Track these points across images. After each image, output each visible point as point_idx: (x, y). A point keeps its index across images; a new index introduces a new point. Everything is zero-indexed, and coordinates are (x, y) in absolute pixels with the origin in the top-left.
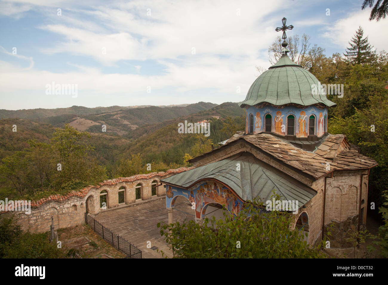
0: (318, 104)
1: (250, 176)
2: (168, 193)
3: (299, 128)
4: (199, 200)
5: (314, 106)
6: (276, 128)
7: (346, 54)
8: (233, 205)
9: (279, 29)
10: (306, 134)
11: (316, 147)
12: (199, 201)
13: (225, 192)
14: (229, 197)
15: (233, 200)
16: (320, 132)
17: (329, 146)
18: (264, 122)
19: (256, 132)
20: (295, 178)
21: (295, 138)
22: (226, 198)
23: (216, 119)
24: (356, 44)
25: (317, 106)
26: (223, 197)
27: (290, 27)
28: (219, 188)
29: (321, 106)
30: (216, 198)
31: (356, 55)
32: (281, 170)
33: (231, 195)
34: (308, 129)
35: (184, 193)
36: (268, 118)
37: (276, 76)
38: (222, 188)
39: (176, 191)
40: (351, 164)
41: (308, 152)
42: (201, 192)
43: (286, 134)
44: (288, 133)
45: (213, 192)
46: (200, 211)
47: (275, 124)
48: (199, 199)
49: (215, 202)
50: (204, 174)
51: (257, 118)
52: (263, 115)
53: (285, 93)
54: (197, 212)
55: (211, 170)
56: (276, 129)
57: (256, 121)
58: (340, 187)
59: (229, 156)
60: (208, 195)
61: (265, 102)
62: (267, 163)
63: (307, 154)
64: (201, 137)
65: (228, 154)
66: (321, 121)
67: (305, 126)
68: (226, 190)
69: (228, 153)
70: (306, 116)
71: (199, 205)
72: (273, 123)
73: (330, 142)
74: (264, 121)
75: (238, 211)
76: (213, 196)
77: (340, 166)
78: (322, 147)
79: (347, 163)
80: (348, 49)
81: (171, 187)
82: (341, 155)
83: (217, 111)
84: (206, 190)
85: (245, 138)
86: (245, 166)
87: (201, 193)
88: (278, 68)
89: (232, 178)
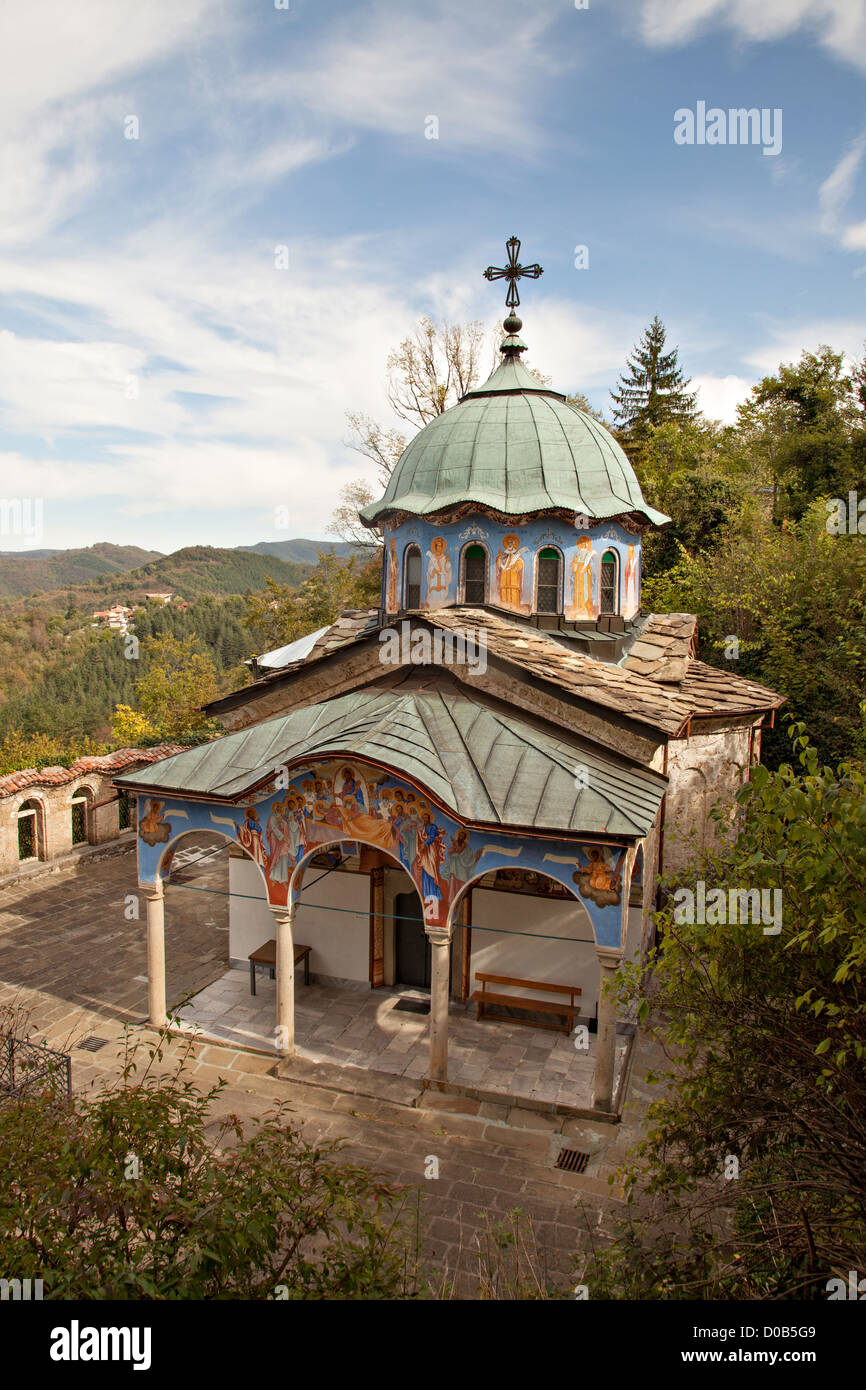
0: (627, 517)
1: (460, 740)
2: (148, 826)
3: (574, 590)
4: (280, 839)
5: (616, 520)
6: (500, 589)
7: (619, 394)
8: (420, 842)
9: (495, 274)
10: (593, 610)
11: (624, 651)
12: (283, 841)
13: (385, 797)
14: (401, 813)
15: (421, 825)
16: (629, 604)
17: (661, 647)
18: (461, 572)
19: (431, 605)
20: (596, 740)
21: (560, 622)
22: (392, 818)
23: (156, 604)
24: (643, 368)
25: (623, 524)
26: (380, 817)
27: (533, 269)
28: (363, 787)
29: (631, 524)
30: (351, 824)
31: (644, 400)
32: (551, 719)
33: (412, 805)
34: (599, 593)
35: (216, 820)
36: (475, 558)
37: (499, 421)
38: (375, 785)
39: (182, 814)
40: (729, 697)
41: (606, 664)
42: (290, 809)
43: (534, 611)
44: (540, 607)
45: (339, 802)
46: (286, 880)
47: (499, 578)
48: (281, 836)
49: (350, 837)
50: (288, 745)
51: (433, 559)
52: (457, 549)
53: (533, 476)
54: (273, 885)
55: (310, 733)
56: (500, 593)
57: (431, 569)
58: (702, 769)
59: (361, 681)
60: (321, 817)
61: (469, 501)
62: (503, 697)
63: (606, 669)
64: (168, 644)
65: (358, 675)
66: (632, 571)
67: (591, 585)
68: (392, 791)
69: (357, 672)
70: (594, 552)
71: (281, 858)
72: (492, 573)
73: (659, 636)
74: (461, 566)
75: (438, 859)
76: (339, 819)
77: (704, 704)
78: (637, 648)
79: (718, 695)
80: (624, 380)
81: (162, 804)
82: (694, 673)
83: (160, 577)
84: (311, 800)
85: (426, 615)
86: (432, 711)
87: (291, 814)
88: (498, 398)
89: (406, 747)
